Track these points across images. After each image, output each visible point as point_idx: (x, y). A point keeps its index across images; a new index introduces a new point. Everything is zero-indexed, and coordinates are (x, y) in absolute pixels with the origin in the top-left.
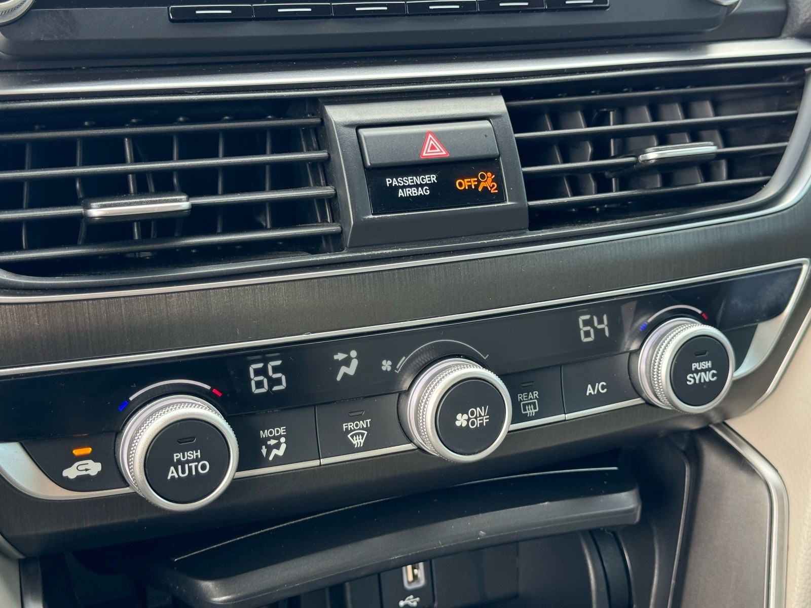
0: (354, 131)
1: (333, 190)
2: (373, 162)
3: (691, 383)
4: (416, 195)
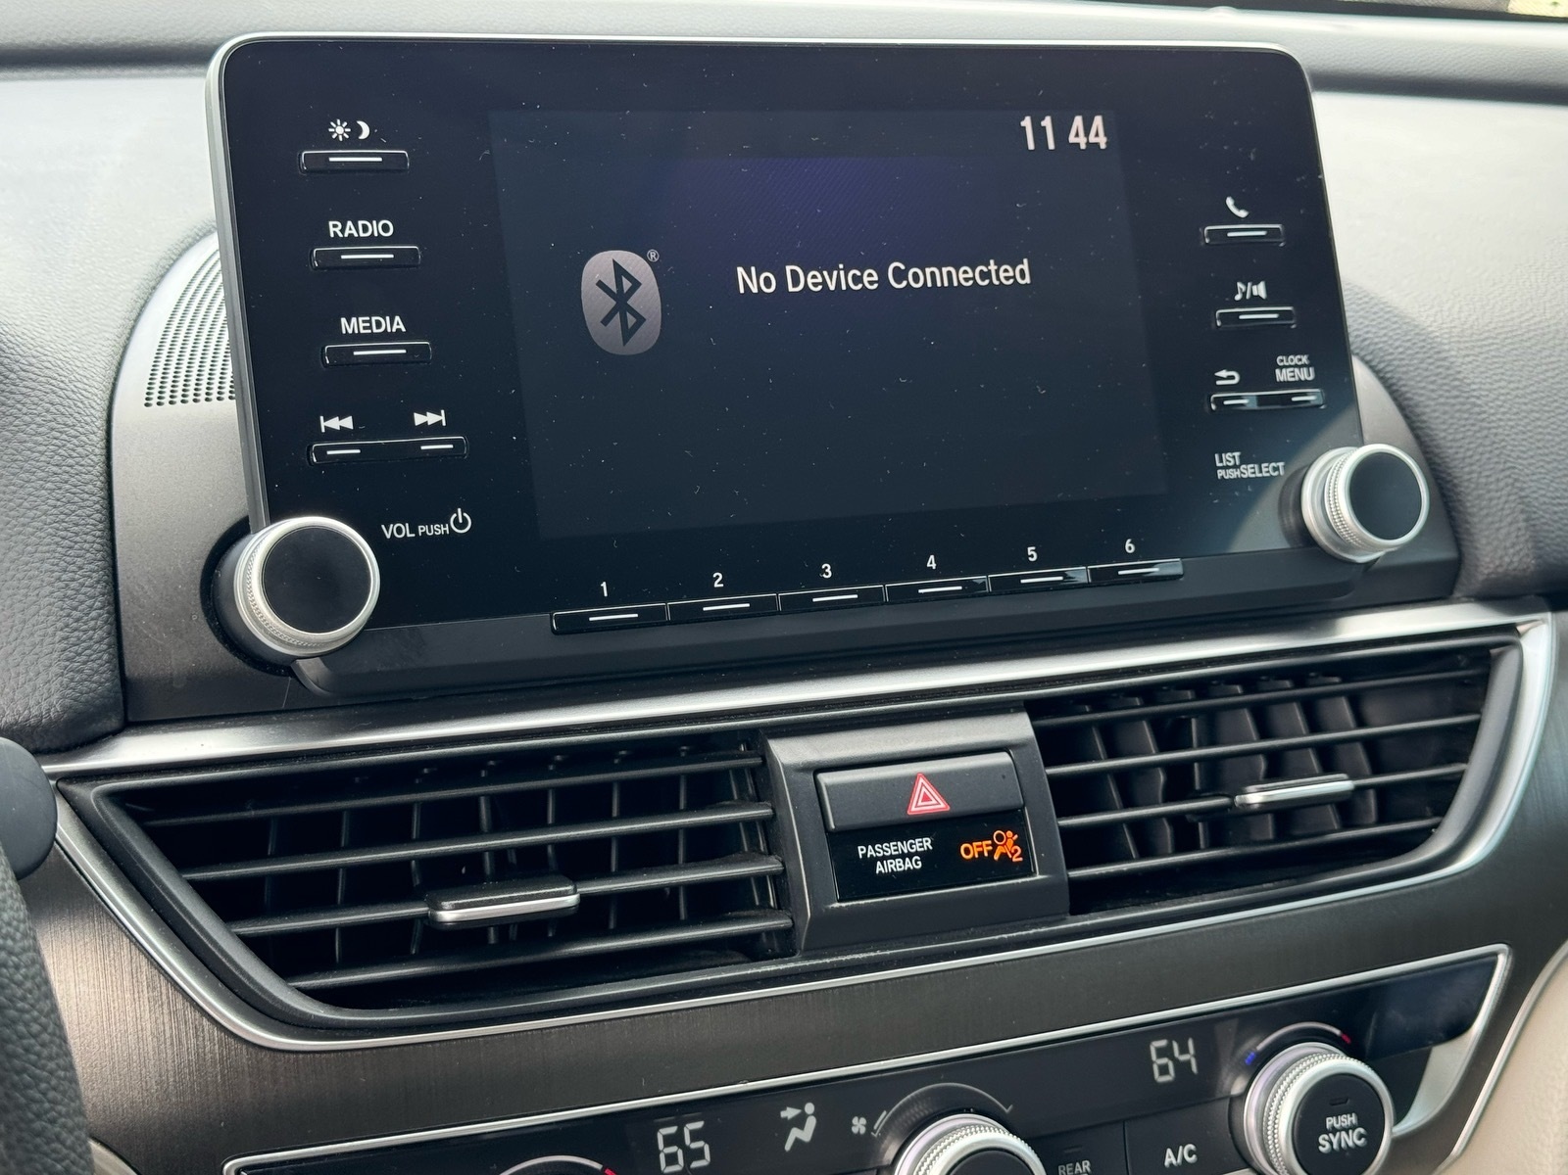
0: (810, 776)
1: (781, 865)
2: (838, 824)
3: (1325, 1149)
4: (902, 869)
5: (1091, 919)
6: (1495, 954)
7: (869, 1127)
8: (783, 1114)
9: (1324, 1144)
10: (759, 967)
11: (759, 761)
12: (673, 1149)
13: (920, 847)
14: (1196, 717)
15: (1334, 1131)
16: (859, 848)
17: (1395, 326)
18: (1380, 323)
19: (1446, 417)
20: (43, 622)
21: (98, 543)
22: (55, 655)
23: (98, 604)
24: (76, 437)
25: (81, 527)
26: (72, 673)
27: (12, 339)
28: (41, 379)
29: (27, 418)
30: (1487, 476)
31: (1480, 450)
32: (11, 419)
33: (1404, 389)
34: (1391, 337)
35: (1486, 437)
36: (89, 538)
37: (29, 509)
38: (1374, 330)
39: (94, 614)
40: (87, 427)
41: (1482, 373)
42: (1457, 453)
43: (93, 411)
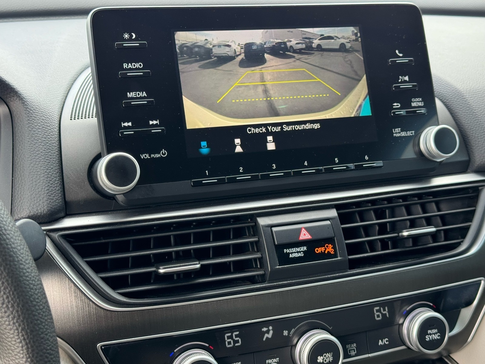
0: (270, 228)
1: (261, 255)
2: (278, 243)
3: (428, 339)
4: (297, 256)
5: (355, 271)
6: (480, 281)
7: (289, 333)
8: (263, 330)
9: (428, 338)
10: (255, 286)
11: (254, 224)
12: (230, 340)
13: (303, 249)
14: (388, 209)
15: (430, 334)
16: (285, 250)
17: (449, 88)
18: (445, 88)
19: (465, 116)
20: (41, 185)
21: (57, 161)
22: (45, 195)
23: (57, 179)
24: (50, 130)
25: (52, 156)
26: (50, 200)
27: (31, 100)
28: (40, 112)
29: (36, 124)
30: (478, 134)
31: (476, 126)
32: (31, 124)
33: (452, 108)
34: (448, 92)
35: (478, 122)
36: (55, 160)
37: (37, 151)
38: (443, 90)
39: (56, 182)
40: (53, 126)
41: (476, 102)
42: (468, 127)
43: (55, 122)
